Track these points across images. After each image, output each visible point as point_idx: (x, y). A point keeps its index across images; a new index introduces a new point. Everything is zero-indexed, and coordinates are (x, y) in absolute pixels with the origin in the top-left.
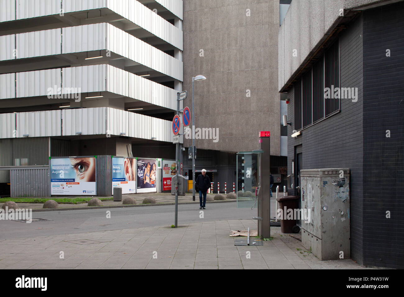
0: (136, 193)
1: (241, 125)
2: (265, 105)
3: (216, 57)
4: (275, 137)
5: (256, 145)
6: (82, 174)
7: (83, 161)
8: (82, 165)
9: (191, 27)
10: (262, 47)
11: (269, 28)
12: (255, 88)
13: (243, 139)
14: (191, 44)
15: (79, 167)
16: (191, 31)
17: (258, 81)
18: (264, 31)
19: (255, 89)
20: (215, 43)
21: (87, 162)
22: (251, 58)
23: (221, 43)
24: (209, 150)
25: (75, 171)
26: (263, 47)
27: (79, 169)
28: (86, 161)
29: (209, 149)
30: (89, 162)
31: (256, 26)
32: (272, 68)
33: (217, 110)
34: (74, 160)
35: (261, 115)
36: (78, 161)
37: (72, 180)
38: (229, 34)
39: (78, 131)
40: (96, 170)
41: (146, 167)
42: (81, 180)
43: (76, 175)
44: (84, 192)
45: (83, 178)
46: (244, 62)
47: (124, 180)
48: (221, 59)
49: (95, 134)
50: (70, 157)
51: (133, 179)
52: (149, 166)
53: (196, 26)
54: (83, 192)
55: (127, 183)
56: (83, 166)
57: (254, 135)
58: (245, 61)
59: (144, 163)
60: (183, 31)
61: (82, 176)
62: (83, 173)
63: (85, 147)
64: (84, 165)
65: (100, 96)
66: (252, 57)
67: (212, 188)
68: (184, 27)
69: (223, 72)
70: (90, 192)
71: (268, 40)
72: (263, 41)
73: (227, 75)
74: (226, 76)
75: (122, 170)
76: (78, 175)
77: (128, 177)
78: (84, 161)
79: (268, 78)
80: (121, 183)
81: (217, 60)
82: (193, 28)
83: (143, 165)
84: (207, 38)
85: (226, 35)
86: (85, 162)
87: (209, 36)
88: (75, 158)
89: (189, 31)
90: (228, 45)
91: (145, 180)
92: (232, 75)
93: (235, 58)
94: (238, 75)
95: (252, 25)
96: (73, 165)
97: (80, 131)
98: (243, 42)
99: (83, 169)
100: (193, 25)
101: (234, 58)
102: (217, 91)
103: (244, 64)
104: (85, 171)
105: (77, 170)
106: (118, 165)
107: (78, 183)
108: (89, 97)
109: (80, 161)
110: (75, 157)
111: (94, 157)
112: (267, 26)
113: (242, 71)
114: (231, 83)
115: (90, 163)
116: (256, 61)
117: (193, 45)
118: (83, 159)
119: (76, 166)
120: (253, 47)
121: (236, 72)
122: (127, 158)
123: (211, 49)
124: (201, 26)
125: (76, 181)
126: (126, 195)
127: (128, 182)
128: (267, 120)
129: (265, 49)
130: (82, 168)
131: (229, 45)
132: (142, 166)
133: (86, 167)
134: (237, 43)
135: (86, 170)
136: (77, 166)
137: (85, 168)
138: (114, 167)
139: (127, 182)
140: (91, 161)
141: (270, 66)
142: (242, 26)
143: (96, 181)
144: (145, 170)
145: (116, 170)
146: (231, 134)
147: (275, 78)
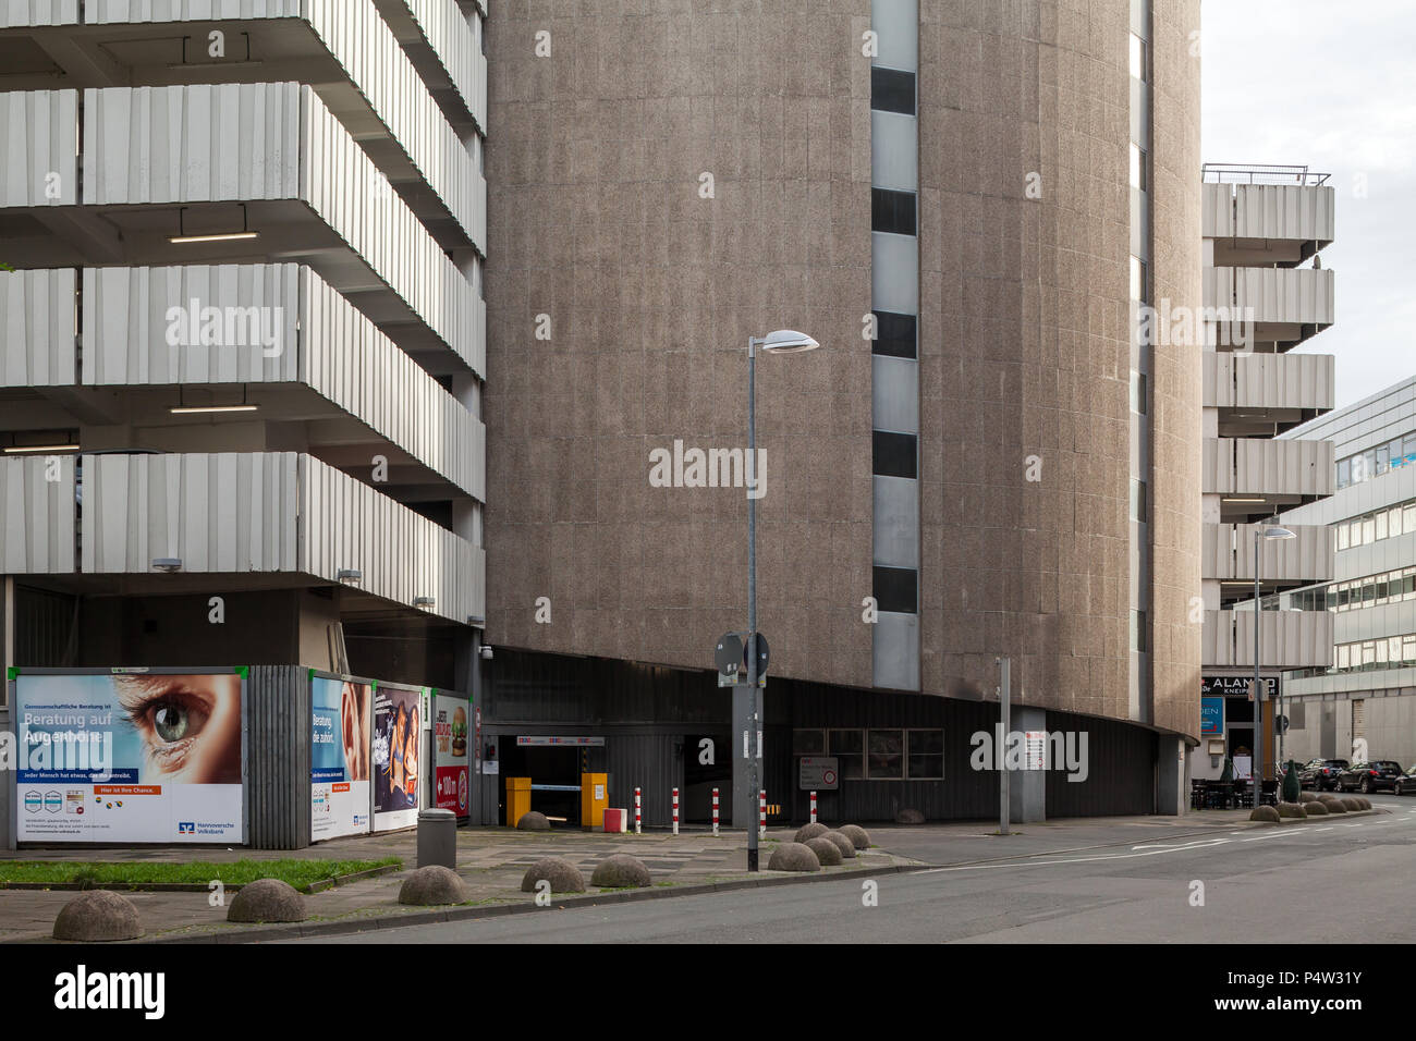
0: (371, 834)
1: (724, 564)
2: (817, 489)
3: (624, 292)
4: (852, 615)
5: (780, 642)
6: (173, 750)
7: (180, 687)
8: (180, 710)
9: (518, 167)
10: (807, 267)
11: (835, 197)
12: (780, 423)
13: (729, 620)
14: (521, 234)
15: (161, 716)
16: (519, 182)
17: (790, 397)
18: (815, 207)
19: (778, 426)
20: (619, 237)
21: (200, 696)
22: (763, 306)
23: (643, 239)
24: (589, 657)
25: (142, 733)
26: (811, 265)
27: (159, 726)
28: (195, 691)
29: (593, 654)
30: (212, 696)
31: (784, 185)
32: (842, 347)
33: (624, 502)
34: (135, 684)
35: (801, 527)
36: (156, 690)
37: (128, 776)
38: (676, 207)
39: (159, 555)
40: (245, 729)
41: (395, 723)
42: (170, 775)
43: (148, 753)
44: (187, 831)
45: (178, 766)
46: (734, 318)
47: (340, 774)
48: (645, 302)
49: (244, 569)
50: (115, 670)
51: (363, 776)
52: (403, 718)
53: (540, 167)
54: (181, 829)
55: (348, 790)
56: (180, 713)
57: (773, 605)
58: (739, 316)
59: (389, 703)
60: (486, 179)
61: (175, 756)
62: (178, 745)
63: (151, 626)
64: (184, 709)
65: (244, 404)
66: (769, 302)
67: (638, 812)
68: (491, 164)
69: (651, 353)
70: (218, 829)
71: (830, 239)
72: (810, 244)
73: (668, 365)
74: (662, 367)
75: (337, 732)
76: (155, 753)
77: (351, 762)
78: (187, 690)
79: (829, 385)
80: (333, 791)
81: (628, 303)
82: (529, 172)
83: (387, 711)
84: (587, 214)
85: (665, 211)
86: (190, 696)
87: (593, 208)
88: (140, 676)
89: (513, 184)
90: (670, 250)
91: (393, 777)
92: (688, 368)
93: (699, 301)
94: (713, 365)
95: (770, 179)
96: (130, 709)
97: (172, 555)
98: (734, 240)
99: (182, 726)
100: (530, 160)
101: (695, 302)
102: (628, 424)
103: (735, 326)
104: (188, 734)
105: (151, 731)
106: (326, 709)
107: (157, 790)
108: (191, 407)
109: (166, 688)
110: (139, 670)
111: (239, 673)
112: (826, 187)
113: (726, 351)
114: (684, 397)
115: (214, 701)
116: (782, 319)
117: (529, 241)
118: (181, 680)
119: (144, 712)
120: (772, 261)
121: (703, 355)
122: (350, 683)
123: (604, 260)
124: (561, 165)
125: (144, 781)
126: (346, 843)
127: (352, 783)
128: (824, 548)
129: (815, 274)
130: (172, 720)
131: (676, 249)
132: (386, 715)
133: (195, 715)
134: (707, 244)
135: (193, 731)
136: (149, 713)
137: (188, 723)
138: (316, 721)
139: (348, 785)
140: (221, 689)
141: (837, 341)
142: (726, 181)
143: (245, 778)
144: (392, 731)
145: (321, 730)
146: (684, 598)
147: (855, 388)
